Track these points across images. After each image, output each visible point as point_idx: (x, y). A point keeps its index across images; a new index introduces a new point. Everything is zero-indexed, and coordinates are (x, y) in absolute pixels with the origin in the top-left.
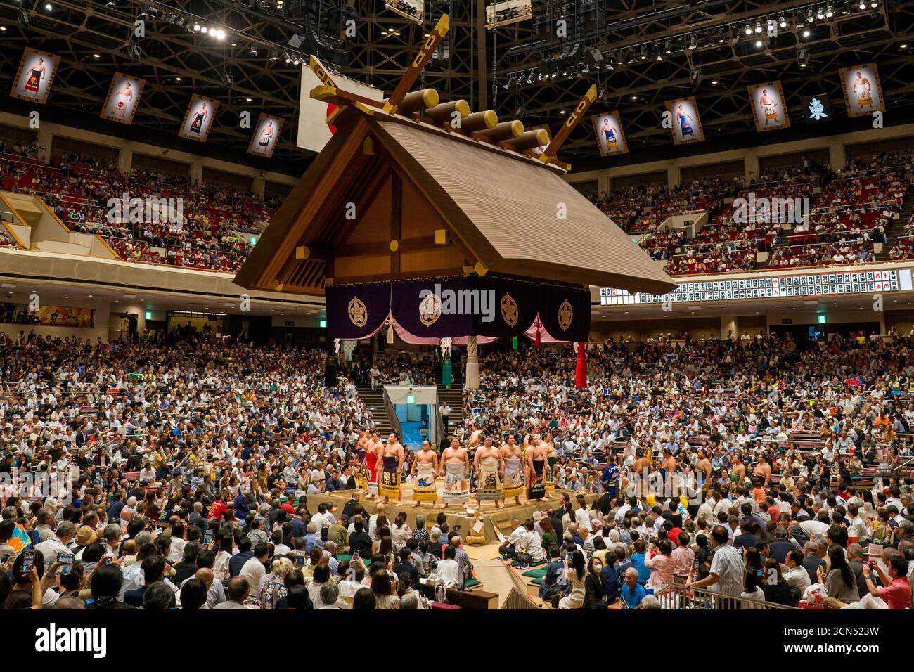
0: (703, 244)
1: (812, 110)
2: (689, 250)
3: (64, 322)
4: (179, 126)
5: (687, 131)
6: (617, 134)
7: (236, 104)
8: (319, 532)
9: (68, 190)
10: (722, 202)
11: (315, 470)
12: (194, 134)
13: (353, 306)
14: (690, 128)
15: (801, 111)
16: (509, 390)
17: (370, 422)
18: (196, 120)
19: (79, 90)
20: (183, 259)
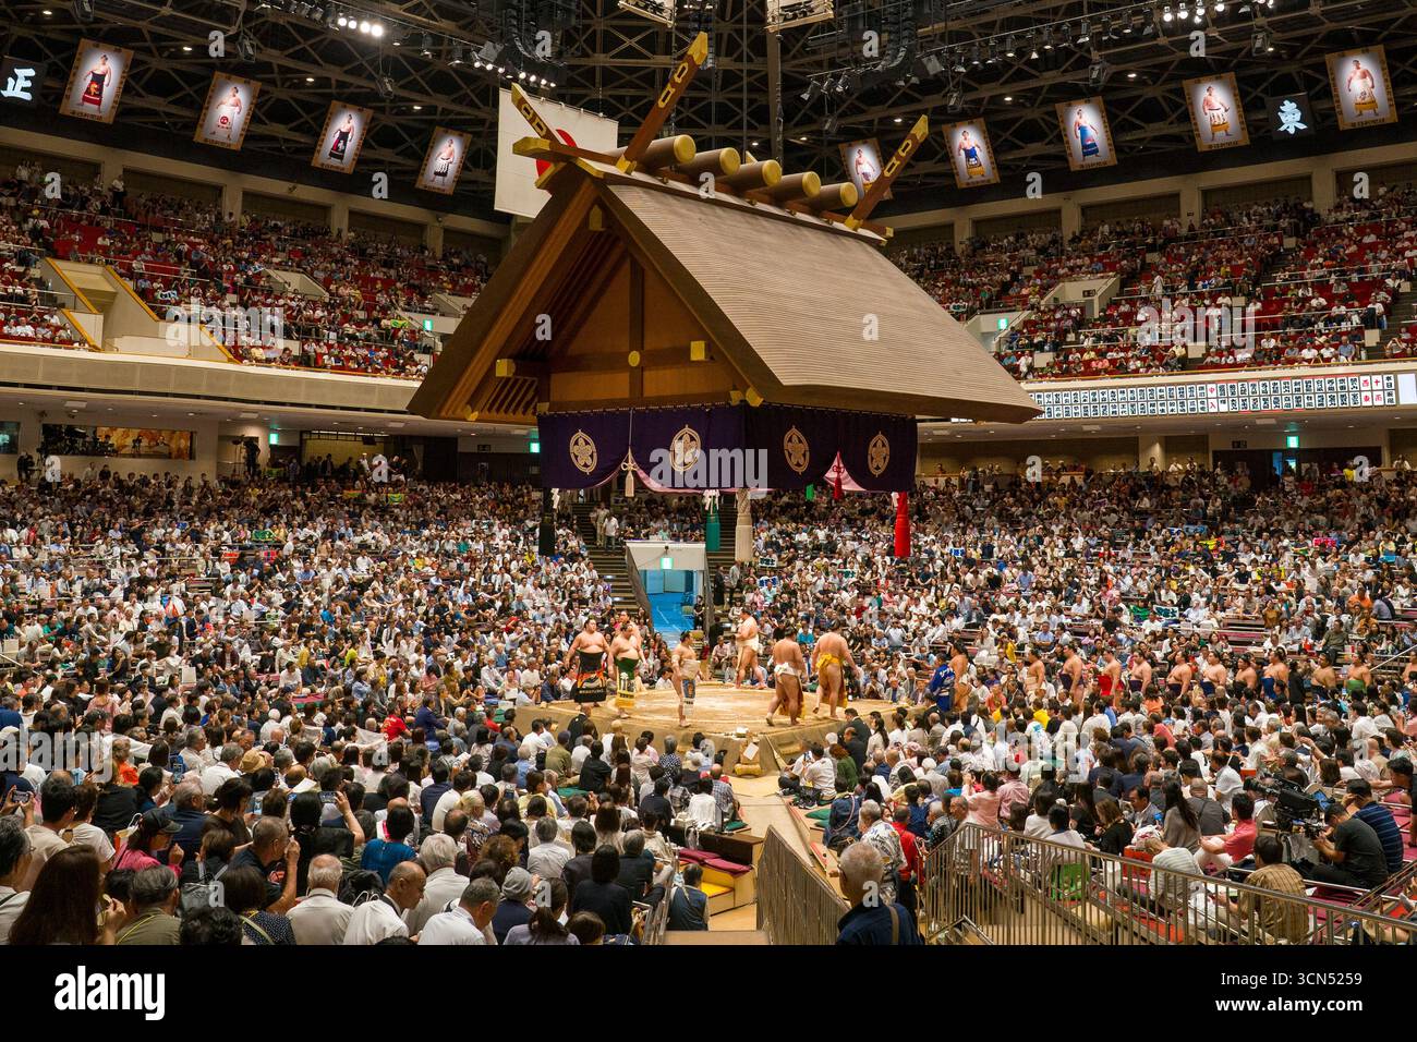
0: (1109, 328)
1: (1283, 118)
2: (1086, 337)
3: (151, 451)
4: (312, 150)
5: (1089, 149)
6: (982, 154)
7: (397, 114)
8: (533, 759)
9: (151, 254)
10: (1143, 261)
11: (527, 671)
12: (335, 162)
13: (576, 443)
14: (1095, 145)
15: (1266, 120)
16: (813, 549)
17: (605, 598)
18: (338, 141)
19: (161, 100)
20: (326, 357)
